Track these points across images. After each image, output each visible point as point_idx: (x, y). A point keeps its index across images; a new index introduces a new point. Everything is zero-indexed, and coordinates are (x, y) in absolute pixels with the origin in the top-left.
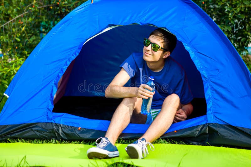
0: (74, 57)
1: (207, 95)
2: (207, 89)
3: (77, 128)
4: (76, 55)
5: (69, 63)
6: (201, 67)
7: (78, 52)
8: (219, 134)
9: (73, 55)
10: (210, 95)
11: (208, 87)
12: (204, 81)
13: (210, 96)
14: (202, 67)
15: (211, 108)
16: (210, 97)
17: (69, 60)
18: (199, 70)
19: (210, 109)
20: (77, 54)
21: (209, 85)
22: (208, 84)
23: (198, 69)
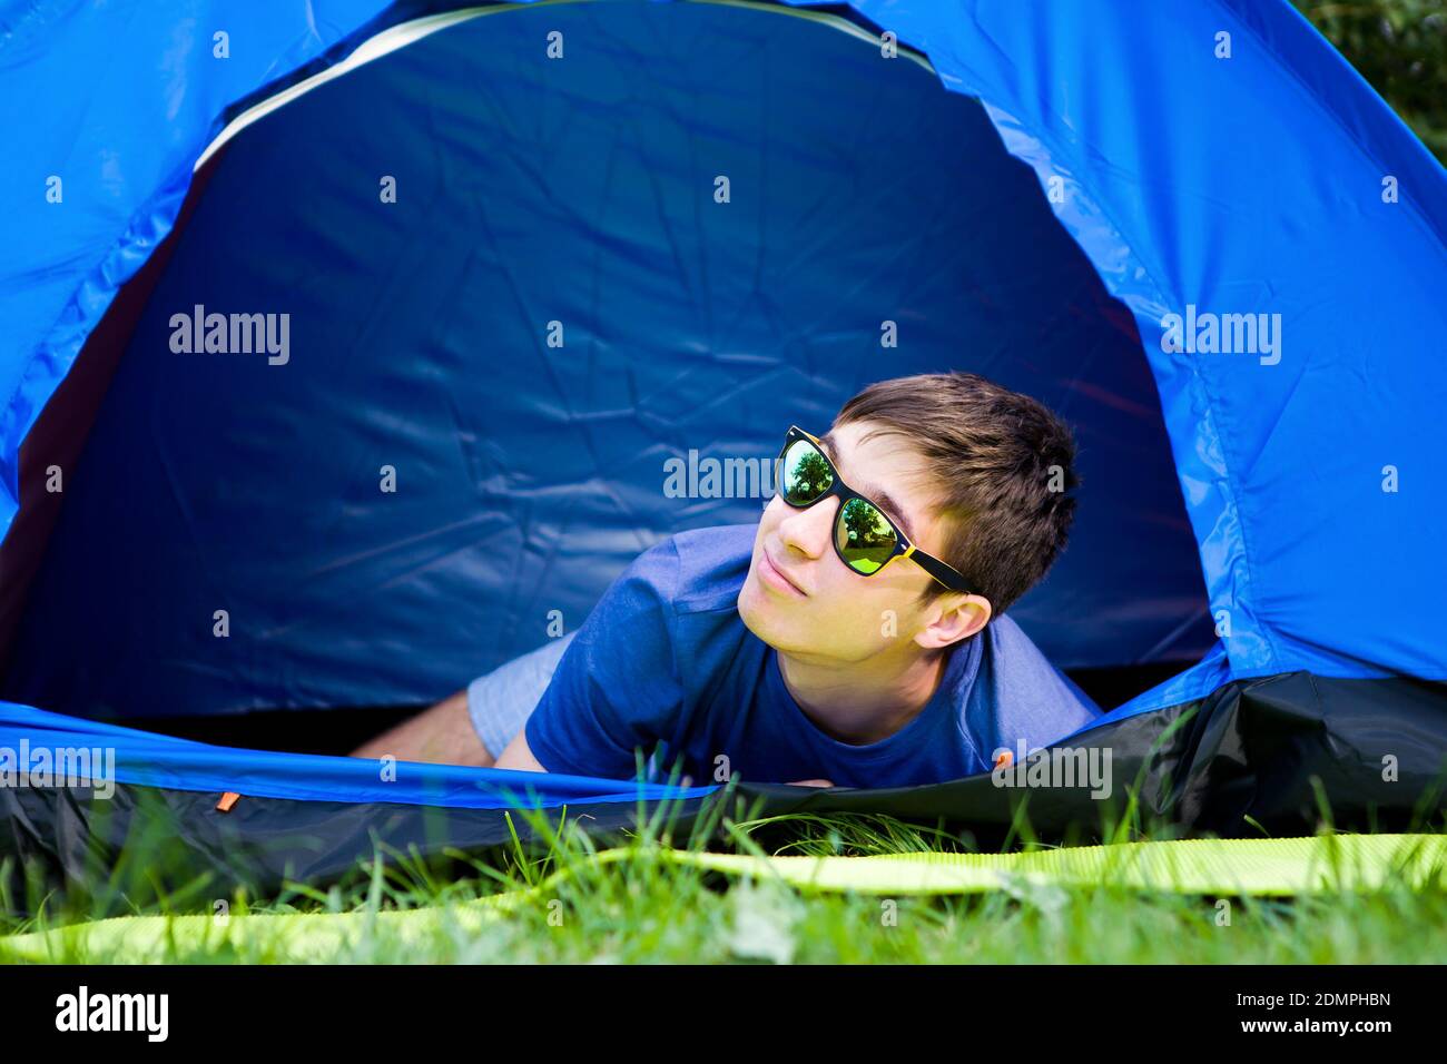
0: (134, 256)
1: (1194, 475)
2: (1191, 431)
3: (206, 800)
4: (148, 231)
5: (97, 302)
6: (1132, 273)
7: (166, 212)
8: (1332, 742)
9: (123, 243)
10: (1221, 470)
11: (1197, 416)
12: (1165, 376)
13: (1214, 480)
14: (1140, 273)
15: (1238, 572)
16: (1218, 490)
17: (98, 278)
18: (1119, 296)
19: (1228, 581)
20: (163, 228)
21: (1201, 400)
22: (1198, 392)
23: (1112, 288)
